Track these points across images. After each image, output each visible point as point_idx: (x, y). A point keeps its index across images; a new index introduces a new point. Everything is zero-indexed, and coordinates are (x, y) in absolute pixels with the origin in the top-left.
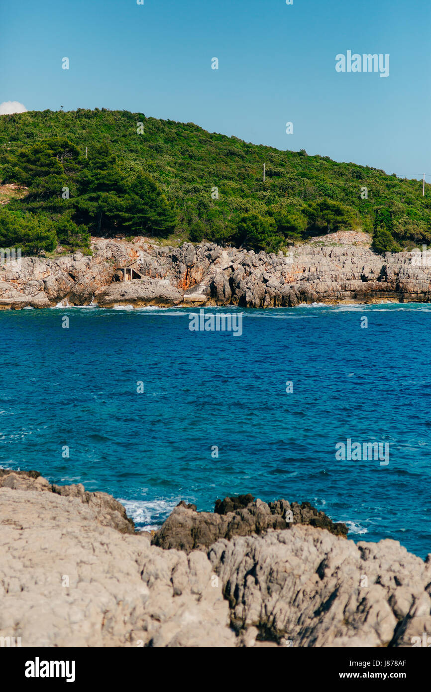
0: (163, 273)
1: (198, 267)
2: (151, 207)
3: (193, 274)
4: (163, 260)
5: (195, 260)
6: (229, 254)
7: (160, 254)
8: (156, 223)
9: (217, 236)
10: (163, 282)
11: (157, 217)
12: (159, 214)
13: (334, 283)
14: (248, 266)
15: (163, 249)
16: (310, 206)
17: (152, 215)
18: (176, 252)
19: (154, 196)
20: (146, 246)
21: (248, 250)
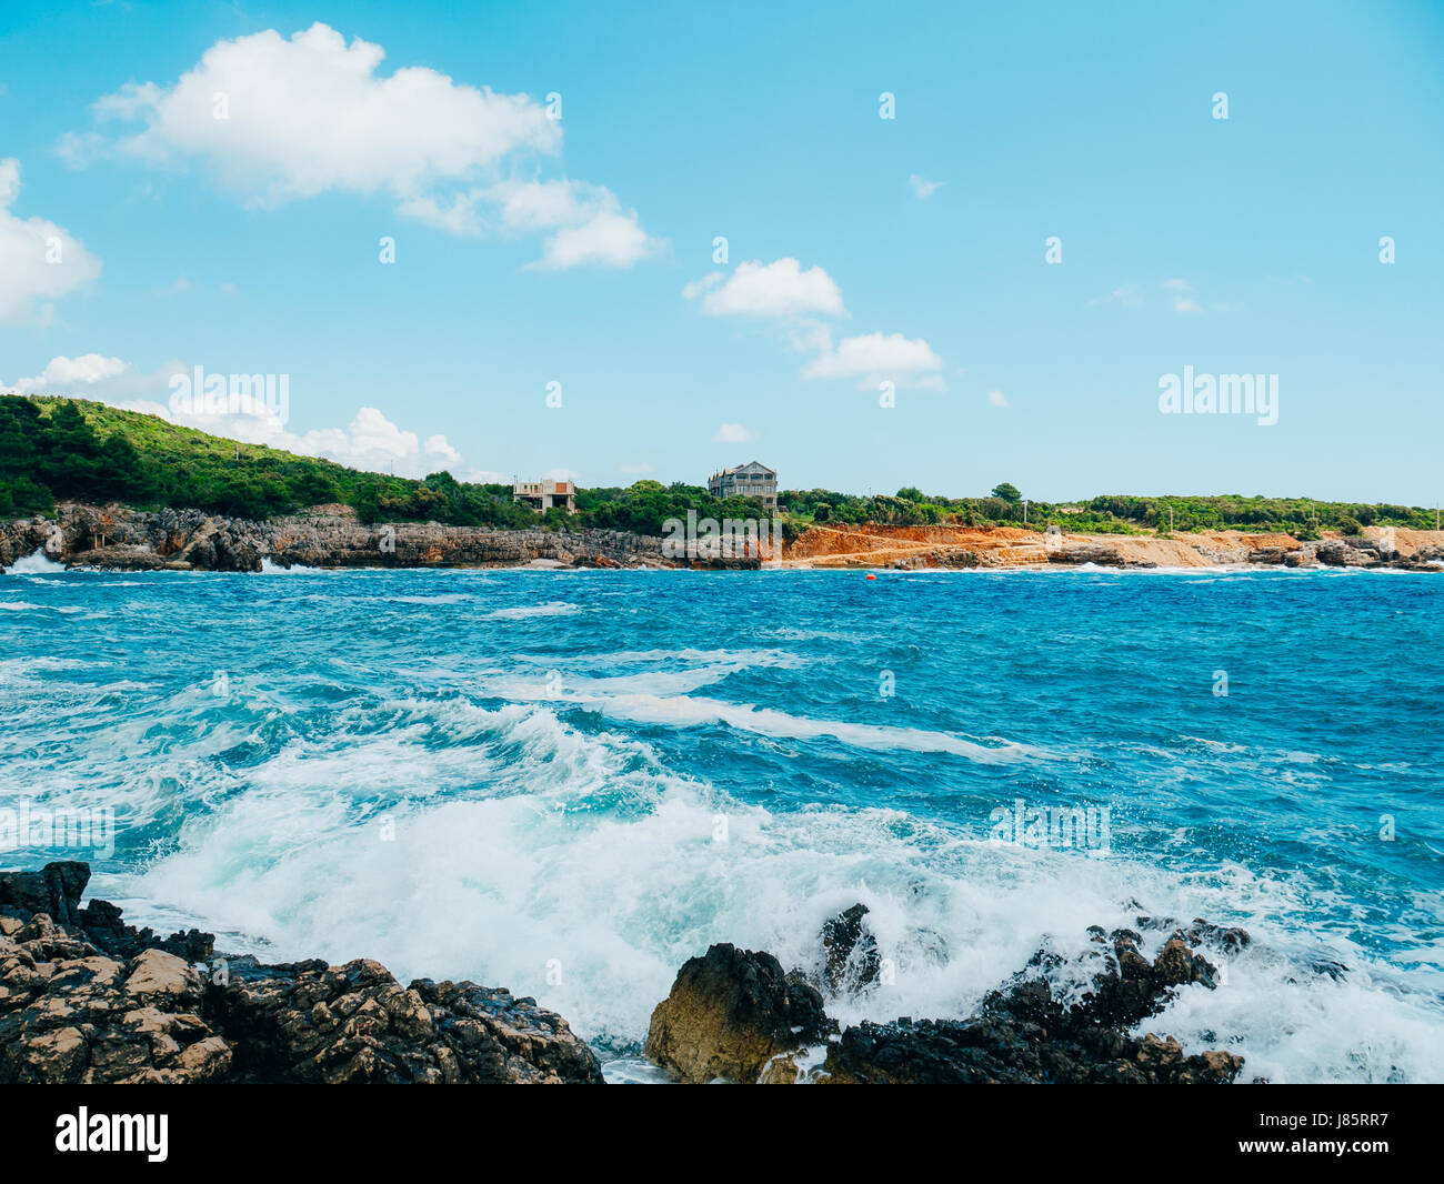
0: (141, 539)
1: (180, 534)
2: (126, 471)
3: (175, 542)
4: (140, 526)
5: (177, 527)
6: (214, 521)
7: (137, 520)
8: (133, 487)
9: (202, 502)
10: (140, 548)
11: (133, 481)
12: (137, 479)
13: (324, 551)
14: (236, 533)
15: (139, 515)
16: (296, 478)
17: (128, 479)
18: (154, 517)
19: (129, 459)
20: (120, 512)
21: (235, 518)
